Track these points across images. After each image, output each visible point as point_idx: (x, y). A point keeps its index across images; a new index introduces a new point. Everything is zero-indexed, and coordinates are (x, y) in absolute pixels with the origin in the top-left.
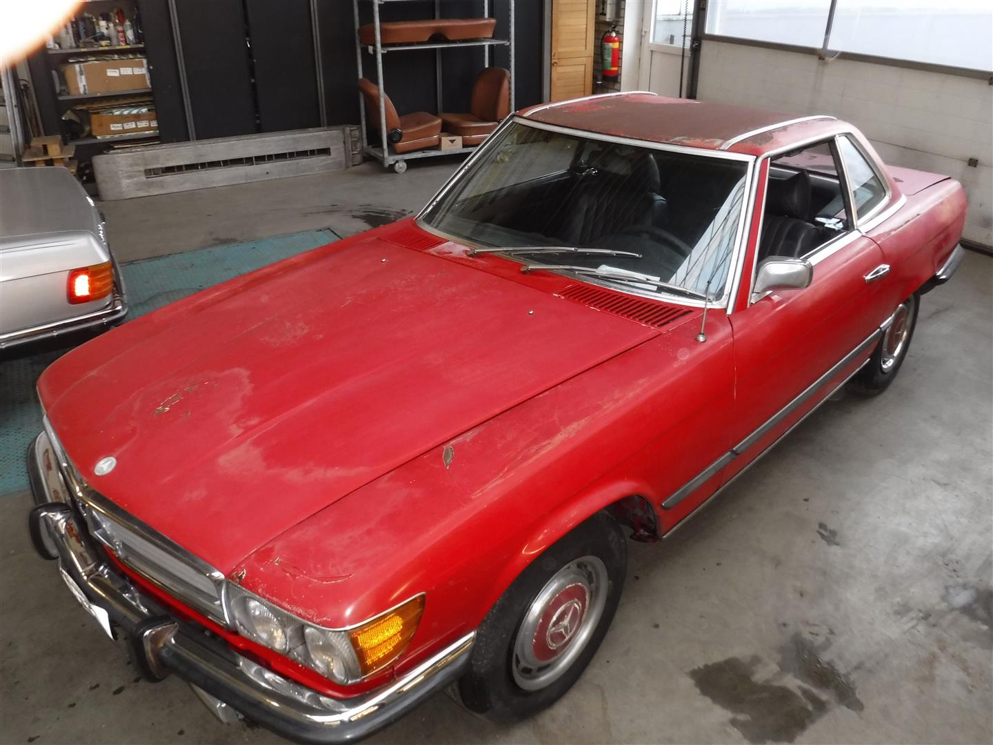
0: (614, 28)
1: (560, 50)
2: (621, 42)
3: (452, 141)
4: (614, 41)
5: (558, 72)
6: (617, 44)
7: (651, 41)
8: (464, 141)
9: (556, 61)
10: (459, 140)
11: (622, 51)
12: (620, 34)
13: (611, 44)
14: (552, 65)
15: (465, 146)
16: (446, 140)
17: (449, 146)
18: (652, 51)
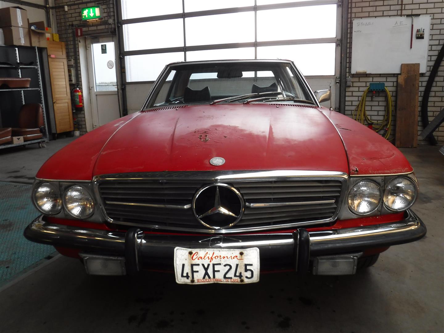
0: (78, 86)
1: (56, 96)
2: (82, 92)
3: (19, 139)
4: (78, 92)
5: (56, 106)
6: (80, 93)
7: (95, 91)
8: (24, 138)
9: (55, 101)
10: (22, 138)
11: (83, 96)
12: (81, 89)
13: (78, 93)
14: (53, 103)
15: (25, 141)
16: (15, 138)
17: (18, 141)
18: (96, 95)
